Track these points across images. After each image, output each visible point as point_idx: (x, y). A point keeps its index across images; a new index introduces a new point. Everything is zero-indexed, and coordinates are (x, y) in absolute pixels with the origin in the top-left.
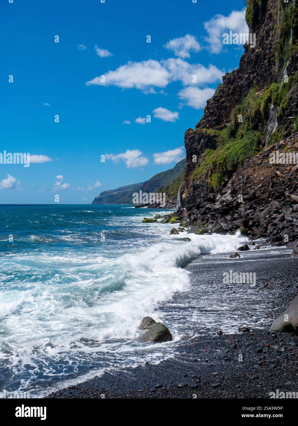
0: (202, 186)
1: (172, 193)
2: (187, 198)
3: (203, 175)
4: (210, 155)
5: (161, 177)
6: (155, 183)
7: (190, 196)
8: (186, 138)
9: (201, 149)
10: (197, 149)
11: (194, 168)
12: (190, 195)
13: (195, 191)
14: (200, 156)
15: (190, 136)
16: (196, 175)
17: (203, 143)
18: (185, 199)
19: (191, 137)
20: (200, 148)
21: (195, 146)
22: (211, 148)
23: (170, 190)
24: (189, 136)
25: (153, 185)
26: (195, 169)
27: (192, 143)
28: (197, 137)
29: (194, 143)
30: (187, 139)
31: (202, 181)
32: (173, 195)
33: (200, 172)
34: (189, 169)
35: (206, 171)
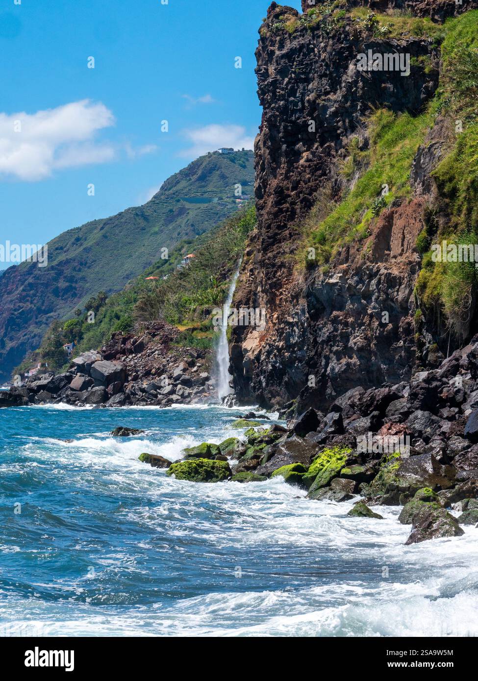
0: (354, 295)
1: (182, 329)
2: (269, 353)
3: (361, 240)
4: (393, 143)
5: (87, 244)
6: (56, 279)
7: (289, 347)
8: (264, 54)
9: (343, 112)
10: (325, 108)
11: (308, 204)
12: (287, 340)
13: (320, 323)
14: (339, 145)
15: (288, 46)
16: (323, 241)
17: (355, 82)
18: (258, 358)
19: (293, 51)
20: (342, 104)
21: (311, 97)
22: (397, 107)
23: (166, 311)
24: (281, 47)
25: (47, 285)
26: (314, 210)
27: (298, 80)
28: (324, 50)
29: (308, 81)
30: (269, 60)
31: (358, 272)
32: (188, 337)
33: (343, 223)
34: (281, 211)
35: (380, 223)
